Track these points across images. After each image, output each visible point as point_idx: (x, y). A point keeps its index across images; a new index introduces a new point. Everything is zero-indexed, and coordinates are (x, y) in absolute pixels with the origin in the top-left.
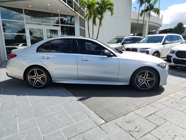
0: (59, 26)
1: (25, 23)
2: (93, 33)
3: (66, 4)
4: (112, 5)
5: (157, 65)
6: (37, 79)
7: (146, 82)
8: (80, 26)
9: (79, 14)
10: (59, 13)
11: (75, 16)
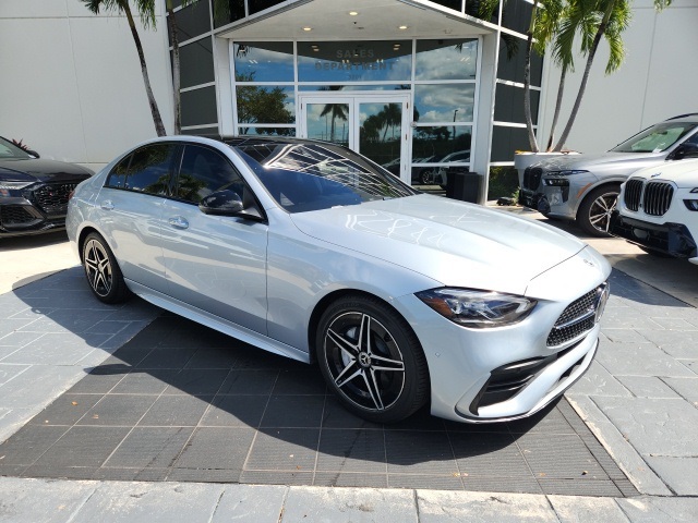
0: (407, 87)
1: (296, 88)
2: (559, 102)
5: (416, 294)
6: (99, 272)
7: (367, 370)
8: (498, 80)
9: (499, 28)
10: (414, 36)
11: (484, 36)
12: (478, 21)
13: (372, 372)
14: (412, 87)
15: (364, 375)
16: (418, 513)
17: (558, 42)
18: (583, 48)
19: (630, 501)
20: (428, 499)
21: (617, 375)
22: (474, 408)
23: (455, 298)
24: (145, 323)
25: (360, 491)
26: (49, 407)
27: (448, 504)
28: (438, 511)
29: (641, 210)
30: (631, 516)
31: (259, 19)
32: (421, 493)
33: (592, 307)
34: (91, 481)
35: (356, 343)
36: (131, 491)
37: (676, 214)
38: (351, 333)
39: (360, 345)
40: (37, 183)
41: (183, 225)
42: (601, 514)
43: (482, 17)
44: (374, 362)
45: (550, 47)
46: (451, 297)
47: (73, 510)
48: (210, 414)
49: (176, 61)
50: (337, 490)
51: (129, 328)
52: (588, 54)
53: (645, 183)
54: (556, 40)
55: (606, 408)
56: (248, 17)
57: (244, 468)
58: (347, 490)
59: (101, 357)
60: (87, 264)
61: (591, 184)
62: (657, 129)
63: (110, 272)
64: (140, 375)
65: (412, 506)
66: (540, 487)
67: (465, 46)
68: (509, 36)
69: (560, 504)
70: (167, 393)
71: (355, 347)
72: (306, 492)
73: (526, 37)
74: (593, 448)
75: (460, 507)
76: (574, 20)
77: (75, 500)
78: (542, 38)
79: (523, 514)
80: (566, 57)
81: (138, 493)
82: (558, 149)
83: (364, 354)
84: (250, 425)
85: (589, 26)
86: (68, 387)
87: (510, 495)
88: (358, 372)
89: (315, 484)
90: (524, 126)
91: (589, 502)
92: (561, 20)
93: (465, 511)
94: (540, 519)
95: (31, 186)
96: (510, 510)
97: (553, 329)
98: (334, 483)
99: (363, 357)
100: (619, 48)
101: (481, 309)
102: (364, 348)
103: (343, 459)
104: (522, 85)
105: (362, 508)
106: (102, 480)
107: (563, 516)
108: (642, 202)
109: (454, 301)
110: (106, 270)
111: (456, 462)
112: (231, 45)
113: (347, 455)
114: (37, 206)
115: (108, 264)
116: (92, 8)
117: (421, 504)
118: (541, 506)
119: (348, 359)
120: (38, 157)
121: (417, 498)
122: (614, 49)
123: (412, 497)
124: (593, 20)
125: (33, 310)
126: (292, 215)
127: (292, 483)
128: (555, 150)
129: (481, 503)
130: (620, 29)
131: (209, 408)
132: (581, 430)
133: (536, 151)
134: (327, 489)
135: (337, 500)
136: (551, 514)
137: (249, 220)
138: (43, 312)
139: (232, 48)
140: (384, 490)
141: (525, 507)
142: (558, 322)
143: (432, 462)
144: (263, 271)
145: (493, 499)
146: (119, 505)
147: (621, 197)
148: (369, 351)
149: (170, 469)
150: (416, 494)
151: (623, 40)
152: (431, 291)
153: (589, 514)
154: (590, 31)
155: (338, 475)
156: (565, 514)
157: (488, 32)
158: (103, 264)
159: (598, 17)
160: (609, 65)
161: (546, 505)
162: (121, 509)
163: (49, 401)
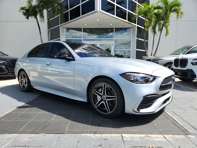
0: (113, 40)
1: (82, 40)
2: (153, 44)
3: (115, 16)
4: (178, 5)
5: (120, 75)
6: (23, 83)
7: (105, 101)
8: (137, 38)
9: (137, 25)
10: (114, 27)
11: (132, 27)
12: (131, 23)
13: (107, 101)
14: (114, 40)
15: (104, 103)
16: (123, 140)
17: (152, 28)
18: (159, 30)
19: (189, 136)
20: (126, 136)
21: (179, 106)
22: (138, 109)
23: (132, 75)
24: (36, 96)
25: (103, 135)
26: (4, 116)
27: (132, 137)
28: (129, 139)
29: (179, 67)
30: (191, 139)
31: (73, 21)
32: (123, 135)
33: (171, 81)
34: (15, 134)
35: (101, 93)
36: (29, 136)
37: (189, 66)
38: (100, 90)
39: (103, 93)
40: (7, 62)
41: (50, 64)
42: (181, 139)
43: (132, 22)
44: (107, 98)
45: (150, 30)
46: (130, 75)
47: (8, 142)
48: (56, 117)
49: (50, 32)
50: (96, 135)
51: (31, 97)
52: (160, 32)
53: (180, 59)
54: (151, 28)
55: (177, 114)
56: (70, 21)
57: (66, 130)
58: (100, 135)
59: (22, 104)
60: (20, 80)
61: (164, 63)
62: (181, 49)
63: (27, 82)
64: (34, 108)
65: (121, 138)
66: (161, 133)
67: (128, 30)
68: (139, 27)
69: (167, 137)
70: (42, 112)
71: (101, 94)
72: (86, 135)
73: (144, 28)
74: (175, 123)
75: (136, 138)
76: (156, 23)
77: (10, 139)
78: (147, 28)
79: (157, 140)
80: (154, 32)
81: (31, 137)
82: (154, 56)
83: (104, 96)
84: (68, 119)
85: (160, 25)
86: (11, 111)
87: (152, 135)
88: (102, 102)
89: (89, 134)
90: (145, 51)
91: (177, 136)
92: (153, 23)
93: (138, 139)
94: (162, 141)
95: (5, 62)
96: (152, 139)
97: (161, 86)
98: (95, 133)
99: (104, 97)
100: (168, 30)
101: (139, 79)
102: (104, 94)
103: (98, 127)
104: (143, 40)
105: (105, 139)
106: (19, 134)
107: (169, 140)
108: (179, 64)
109: (131, 76)
110: (25, 82)
111: (133, 127)
112: (65, 28)
113: (99, 126)
114: (6, 68)
115: (26, 79)
116: (27, 18)
117: (124, 138)
118: (162, 138)
119: (99, 98)
120: (8, 56)
121: (122, 136)
122: (167, 31)
123: (121, 136)
124: (161, 23)
125: (2, 94)
126: (82, 58)
127: (82, 133)
128: (153, 56)
129: (143, 137)
130: (168, 25)
131: (55, 116)
132: (171, 119)
133: (148, 56)
134: (93, 135)
135: (97, 137)
136: (165, 139)
137: (69, 60)
138: (5, 94)
139: (65, 30)
140: (111, 135)
141: (157, 138)
142: (162, 83)
143: (126, 128)
144: (73, 78)
145: (146, 136)
146: (25, 140)
147: (173, 64)
148: (105, 95)
149: (42, 131)
150: (122, 135)
151: (169, 28)
152: (124, 74)
153: (177, 139)
154: (160, 26)
155: (97, 131)
156: (170, 139)
157: (134, 26)
158: (25, 80)
159: (162, 22)
160: (166, 34)
161: (163, 137)
162: (25, 141)
163: (4, 114)
